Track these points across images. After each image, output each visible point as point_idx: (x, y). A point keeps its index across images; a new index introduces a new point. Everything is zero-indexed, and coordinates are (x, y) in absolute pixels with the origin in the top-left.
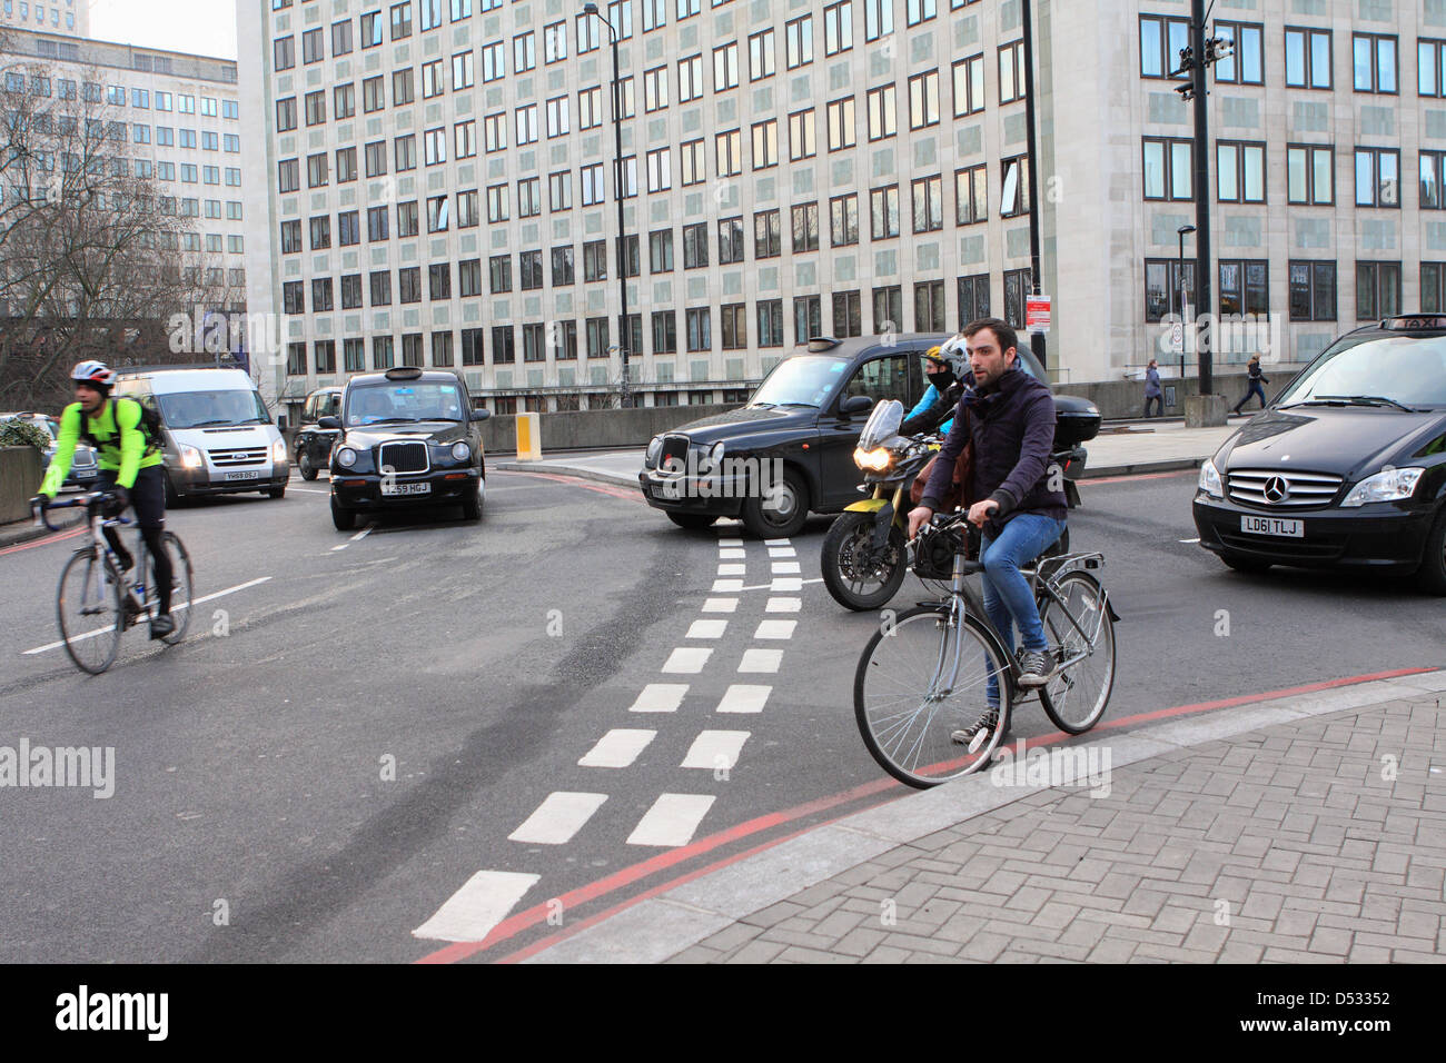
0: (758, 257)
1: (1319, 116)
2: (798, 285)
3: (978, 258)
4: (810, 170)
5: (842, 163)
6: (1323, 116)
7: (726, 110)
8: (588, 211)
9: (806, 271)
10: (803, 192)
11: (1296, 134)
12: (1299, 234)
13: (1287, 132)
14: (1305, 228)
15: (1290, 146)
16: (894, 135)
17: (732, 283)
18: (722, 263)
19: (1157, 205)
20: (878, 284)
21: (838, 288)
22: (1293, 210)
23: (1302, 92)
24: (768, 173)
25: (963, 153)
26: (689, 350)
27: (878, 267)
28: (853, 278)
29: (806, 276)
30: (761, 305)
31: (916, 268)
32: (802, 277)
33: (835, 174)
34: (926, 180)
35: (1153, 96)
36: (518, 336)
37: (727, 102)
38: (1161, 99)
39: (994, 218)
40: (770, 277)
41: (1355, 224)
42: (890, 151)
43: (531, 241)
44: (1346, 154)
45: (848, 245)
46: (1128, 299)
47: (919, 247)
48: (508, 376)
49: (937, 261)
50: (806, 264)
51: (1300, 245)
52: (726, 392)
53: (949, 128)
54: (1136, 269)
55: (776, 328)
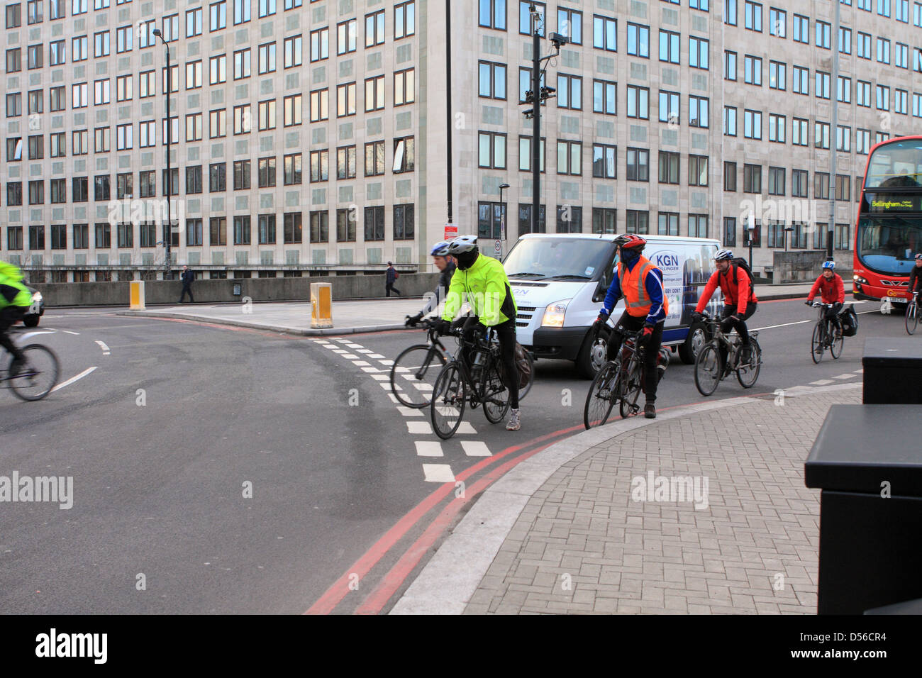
0: (235, 189)
1: (574, 124)
2: (262, 207)
3: (378, 197)
4: (271, 137)
5: (293, 134)
6: (577, 124)
7: (217, 96)
8: (121, 154)
9: (267, 198)
10: (267, 150)
11: (562, 134)
12: (563, 191)
13: (557, 133)
14: (565, 188)
15: (559, 141)
16: (327, 119)
17: (218, 204)
18: (211, 191)
19: (486, 171)
20: (314, 208)
21: (288, 210)
22: (560, 177)
23: (565, 111)
24: (244, 137)
25: (370, 133)
26: (188, 245)
27: (314, 199)
28: (298, 204)
29: (267, 202)
30: (237, 219)
31: (338, 201)
32: (265, 203)
33: (288, 140)
34: (346, 148)
35: (485, 108)
36: (70, 231)
37: (217, 91)
38: (489, 110)
39: (389, 173)
40: (243, 202)
41: (592, 187)
42: (324, 129)
43: (80, 171)
44: (589, 147)
45: (295, 184)
46: (468, 224)
47: (341, 188)
48: (63, 257)
49: (352, 197)
50: (267, 195)
51: (563, 197)
52: (212, 272)
53: (362, 118)
54: (473, 207)
55: (247, 233)
